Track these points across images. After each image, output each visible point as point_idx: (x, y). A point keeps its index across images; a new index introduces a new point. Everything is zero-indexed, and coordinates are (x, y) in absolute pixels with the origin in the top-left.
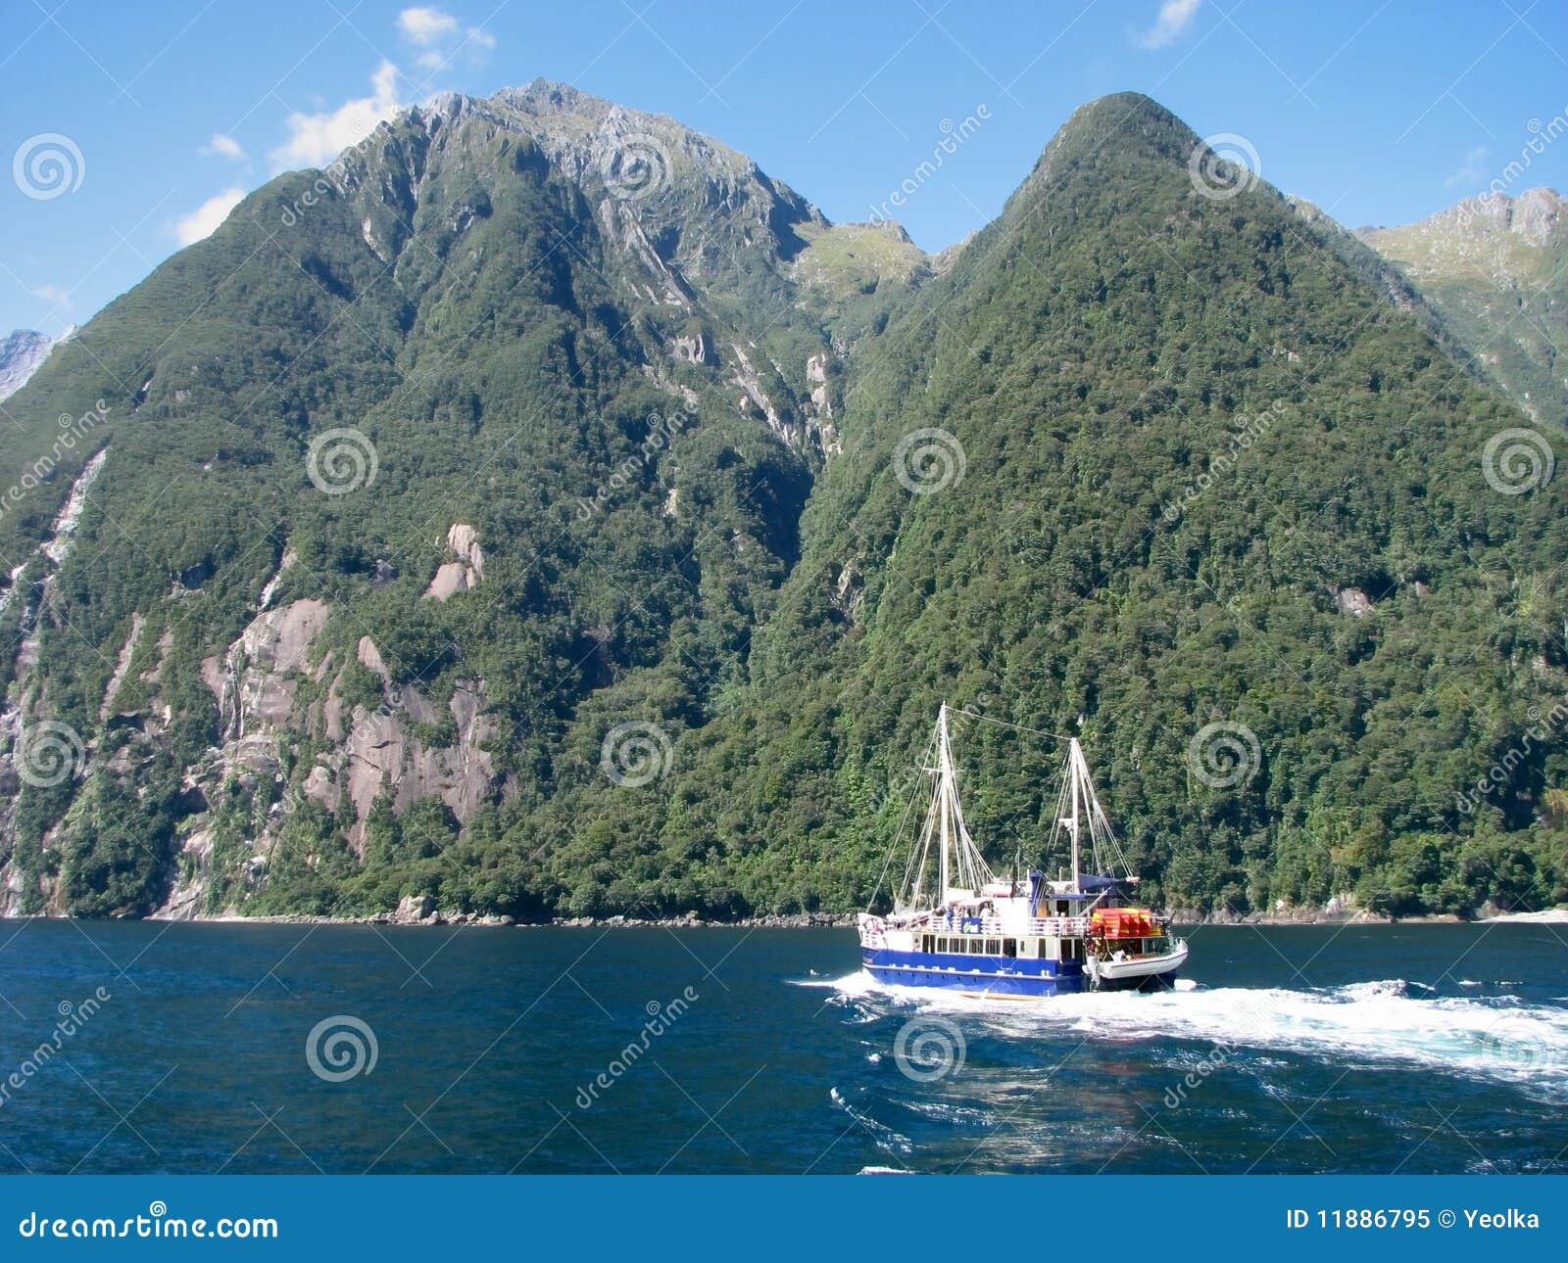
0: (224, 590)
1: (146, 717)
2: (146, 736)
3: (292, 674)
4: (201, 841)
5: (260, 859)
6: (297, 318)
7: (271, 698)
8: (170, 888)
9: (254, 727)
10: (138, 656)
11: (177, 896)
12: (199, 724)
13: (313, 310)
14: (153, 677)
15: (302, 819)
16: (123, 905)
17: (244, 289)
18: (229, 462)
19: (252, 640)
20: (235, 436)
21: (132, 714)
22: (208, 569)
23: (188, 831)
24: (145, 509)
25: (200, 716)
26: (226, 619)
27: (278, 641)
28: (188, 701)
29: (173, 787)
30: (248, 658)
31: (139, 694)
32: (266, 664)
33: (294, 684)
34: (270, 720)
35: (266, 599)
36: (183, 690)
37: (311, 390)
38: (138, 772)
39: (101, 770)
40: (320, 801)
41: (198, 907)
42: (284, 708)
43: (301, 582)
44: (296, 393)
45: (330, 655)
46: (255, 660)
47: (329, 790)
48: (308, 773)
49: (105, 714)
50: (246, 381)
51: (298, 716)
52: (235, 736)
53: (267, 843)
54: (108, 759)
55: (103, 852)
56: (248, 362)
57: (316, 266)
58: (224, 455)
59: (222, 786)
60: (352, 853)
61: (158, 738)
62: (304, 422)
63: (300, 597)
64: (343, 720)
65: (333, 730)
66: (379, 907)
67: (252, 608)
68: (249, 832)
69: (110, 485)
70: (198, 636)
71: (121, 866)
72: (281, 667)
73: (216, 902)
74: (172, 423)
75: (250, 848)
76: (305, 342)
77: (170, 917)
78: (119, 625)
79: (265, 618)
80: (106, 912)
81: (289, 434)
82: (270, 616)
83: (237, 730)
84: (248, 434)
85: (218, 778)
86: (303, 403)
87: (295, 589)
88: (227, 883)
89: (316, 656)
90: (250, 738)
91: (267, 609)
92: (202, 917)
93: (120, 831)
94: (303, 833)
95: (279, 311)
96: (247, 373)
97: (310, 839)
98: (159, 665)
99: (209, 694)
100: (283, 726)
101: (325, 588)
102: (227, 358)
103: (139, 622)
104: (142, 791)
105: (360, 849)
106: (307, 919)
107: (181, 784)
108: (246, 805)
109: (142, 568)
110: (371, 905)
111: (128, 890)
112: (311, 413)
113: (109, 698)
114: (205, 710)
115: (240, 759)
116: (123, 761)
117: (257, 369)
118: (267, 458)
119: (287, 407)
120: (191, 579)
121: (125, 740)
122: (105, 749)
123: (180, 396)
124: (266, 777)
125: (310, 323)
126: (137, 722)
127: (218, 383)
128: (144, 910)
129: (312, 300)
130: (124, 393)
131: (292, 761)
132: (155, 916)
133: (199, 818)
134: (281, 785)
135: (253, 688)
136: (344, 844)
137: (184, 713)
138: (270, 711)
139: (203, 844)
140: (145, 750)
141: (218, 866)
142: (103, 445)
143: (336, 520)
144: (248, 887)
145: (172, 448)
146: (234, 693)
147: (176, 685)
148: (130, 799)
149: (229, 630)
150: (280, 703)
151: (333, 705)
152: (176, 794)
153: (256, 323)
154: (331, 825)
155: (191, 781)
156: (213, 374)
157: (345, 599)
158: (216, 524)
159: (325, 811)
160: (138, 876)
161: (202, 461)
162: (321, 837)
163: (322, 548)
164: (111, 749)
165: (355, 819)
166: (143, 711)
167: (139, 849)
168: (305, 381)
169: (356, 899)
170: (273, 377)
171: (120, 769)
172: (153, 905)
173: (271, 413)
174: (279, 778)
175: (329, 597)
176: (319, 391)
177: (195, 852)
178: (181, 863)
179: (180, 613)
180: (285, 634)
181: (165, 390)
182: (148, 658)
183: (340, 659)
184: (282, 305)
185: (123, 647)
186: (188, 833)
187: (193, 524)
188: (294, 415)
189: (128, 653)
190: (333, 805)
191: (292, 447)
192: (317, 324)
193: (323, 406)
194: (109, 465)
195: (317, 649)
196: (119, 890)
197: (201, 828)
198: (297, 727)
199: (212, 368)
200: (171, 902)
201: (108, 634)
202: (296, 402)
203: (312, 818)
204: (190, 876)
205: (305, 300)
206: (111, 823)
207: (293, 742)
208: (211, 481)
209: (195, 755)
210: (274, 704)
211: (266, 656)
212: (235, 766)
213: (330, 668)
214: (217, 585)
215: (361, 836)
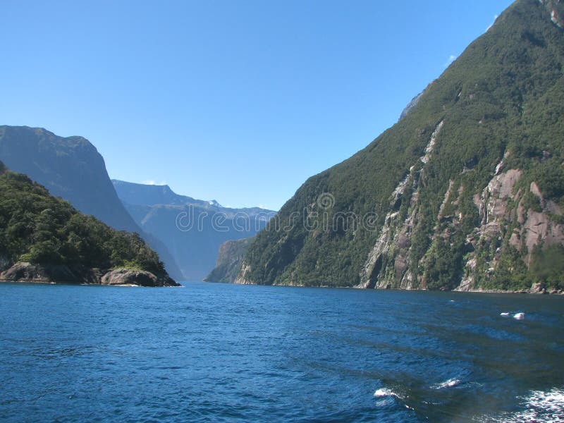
0: (482, 169)
1: (453, 217)
2: (453, 225)
3: (506, 199)
4: (472, 263)
5: (492, 269)
6: (519, 58)
7: (498, 208)
8: (461, 279)
9: (491, 219)
10: (451, 196)
11: (464, 283)
12: (471, 219)
13: (526, 54)
14: (456, 203)
15: (507, 254)
16: (444, 285)
17: (497, 50)
18: (489, 119)
19: (491, 187)
20: (492, 108)
21: (448, 217)
22: (476, 160)
23: (468, 259)
24: (454, 141)
25: (471, 216)
26: (482, 179)
27: (501, 186)
28: (468, 211)
29: (462, 243)
30: (490, 193)
31: (451, 209)
32: (496, 195)
33: (506, 202)
34: (498, 216)
35: (497, 170)
36: (466, 207)
37: (524, 86)
38: (450, 238)
39: (437, 237)
40: (514, 246)
41: (470, 287)
42: (502, 212)
43: (510, 163)
44: (517, 88)
45: (520, 190)
46: (492, 194)
47: (518, 242)
48: (510, 236)
49: (439, 217)
50: (497, 87)
51: (508, 214)
52: (485, 223)
53: (494, 263)
54: (440, 233)
55: (438, 267)
56: (498, 79)
57: (528, 36)
58: (486, 117)
59: (479, 242)
60: (525, 267)
61: (457, 225)
62: (521, 100)
63: (510, 168)
64: (523, 215)
65: (520, 219)
66: (524, 287)
67: (492, 174)
68: (488, 259)
69: (444, 134)
70: (472, 186)
71: (444, 272)
72: (501, 196)
73: (476, 285)
74: (467, 107)
75: (488, 265)
76: (522, 67)
77: (460, 290)
78: (445, 185)
79: (496, 178)
80: (438, 288)
81: (514, 105)
82: (498, 177)
83: (485, 221)
84: (497, 108)
85: (477, 238)
86: (520, 91)
87: (508, 165)
88: (480, 278)
89: (515, 190)
90: (490, 224)
91: (498, 174)
92: (471, 290)
93: (443, 259)
94: (507, 259)
95: (511, 57)
96: (497, 83)
97: (509, 261)
98: (458, 198)
99: (476, 208)
100: (501, 218)
101: (520, 165)
102: (489, 79)
103: (451, 183)
104: (452, 245)
105: (528, 265)
106: (499, 291)
107: (465, 241)
108: (488, 249)
109: (452, 163)
110: (521, 286)
111: (446, 280)
112: (523, 96)
113: (441, 211)
114: (474, 214)
115: (486, 231)
116: (445, 234)
117: (502, 82)
118: (505, 115)
119: (513, 94)
120: (469, 165)
121: (446, 226)
122: (439, 230)
123: (471, 96)
124: (495, 237)
125: (524, 59)
126: (450, 220)
127: (486, 89)
128: (451, 288)
129: (525, 50)
130: (451, 98)
131: (505, 231)
132: (455, 290)
133: (472, 254)
134: (501, 240)
135: (491, 204)
136: (522, 263)
137: (466, 216)
138: (497, 213)
139: (472, 264)
140: (452, 230)
141: (477, 271)
142: (442, 119)
143: (527, 137)
144: (487, 279)
145: (466, 117)
146: (485, 207)
147: (463, 205)
148: (448, 247)
149: (483, 183)
150: (501, 210)
151: (520, 209)
152: (463, 245)
153: (502, 63)
154: (517, 255)
155: (468, 240)
156: (484, 86)
157: (528, 168)
158: (478, 144)
159: (516, 250)
160: (449, 275)
161: (478, 120)
162: (513, 260)
163: (519, 149)
164: (441, 230)
165: (527, 253)
166: (452, 215)
167: (449, 266)
168: (522, 83)
169: (516, 283)
170: (508, 84)
171: (444, 237)
172: (454, 286)
173: (507, 98)
174: (500, 238)
175: (521, 168)
176: (527, 86)
177: (470, 266)
178: (465, 270)
179: (465, 178)
180: (504, 183)
181: (466, 95)
182: (454, 195)
183: (523, 191)
184: (512, 53)
185: (446, 192)
186: (467, 260)
187: (470, 144)
188: (516, 97)
189: (447, 195)
190: (518, 248)
191: (515, 110)
192: (527, 59)
193: (528, 93)
194: (444, 126)
195: (515, 188)
196: (442, 280)
197: (472, 257)
198: (507, 218)
199: (483, 84)
200: (461, 285)
201: (441, 188)
202: (517, 92)
203: (511, 253)
204: (468, 276)
205: (522, 50)
206: (441, 256)
207: (506, 224)
208: (481, 127)
209: (470, 231)
210: (499, 210)
211: (496, 192)
212: (484, 234)
213: (520, 195)
214: (479, 166)
215: (528, 259)
